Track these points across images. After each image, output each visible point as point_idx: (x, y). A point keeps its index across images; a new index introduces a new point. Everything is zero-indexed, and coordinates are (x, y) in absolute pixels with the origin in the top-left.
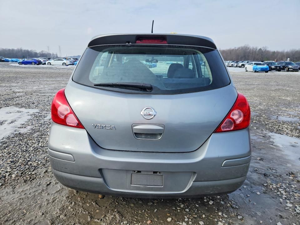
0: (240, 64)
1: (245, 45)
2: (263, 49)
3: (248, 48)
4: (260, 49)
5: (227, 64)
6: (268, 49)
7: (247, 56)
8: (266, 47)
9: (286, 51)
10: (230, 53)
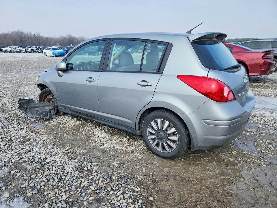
0: (29, 49)
1: (18, 30)
2: (37, 35)
3: (23, 34)
4: (34, 35)
5: (14, 49)
6: (41, 35)
7: (24, 41)
8: (39, 33)
9: (56, 37)
10: (5, 38)
